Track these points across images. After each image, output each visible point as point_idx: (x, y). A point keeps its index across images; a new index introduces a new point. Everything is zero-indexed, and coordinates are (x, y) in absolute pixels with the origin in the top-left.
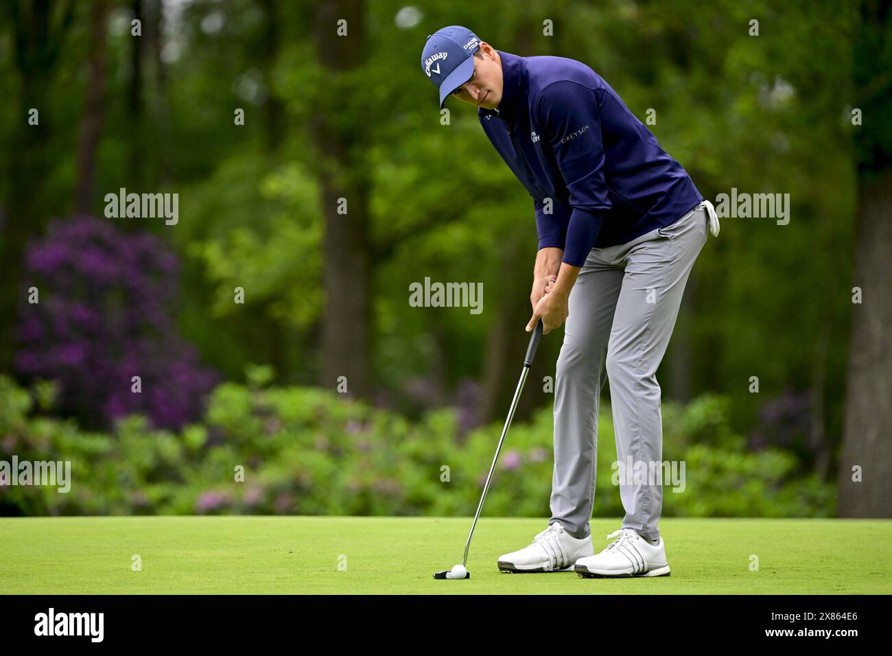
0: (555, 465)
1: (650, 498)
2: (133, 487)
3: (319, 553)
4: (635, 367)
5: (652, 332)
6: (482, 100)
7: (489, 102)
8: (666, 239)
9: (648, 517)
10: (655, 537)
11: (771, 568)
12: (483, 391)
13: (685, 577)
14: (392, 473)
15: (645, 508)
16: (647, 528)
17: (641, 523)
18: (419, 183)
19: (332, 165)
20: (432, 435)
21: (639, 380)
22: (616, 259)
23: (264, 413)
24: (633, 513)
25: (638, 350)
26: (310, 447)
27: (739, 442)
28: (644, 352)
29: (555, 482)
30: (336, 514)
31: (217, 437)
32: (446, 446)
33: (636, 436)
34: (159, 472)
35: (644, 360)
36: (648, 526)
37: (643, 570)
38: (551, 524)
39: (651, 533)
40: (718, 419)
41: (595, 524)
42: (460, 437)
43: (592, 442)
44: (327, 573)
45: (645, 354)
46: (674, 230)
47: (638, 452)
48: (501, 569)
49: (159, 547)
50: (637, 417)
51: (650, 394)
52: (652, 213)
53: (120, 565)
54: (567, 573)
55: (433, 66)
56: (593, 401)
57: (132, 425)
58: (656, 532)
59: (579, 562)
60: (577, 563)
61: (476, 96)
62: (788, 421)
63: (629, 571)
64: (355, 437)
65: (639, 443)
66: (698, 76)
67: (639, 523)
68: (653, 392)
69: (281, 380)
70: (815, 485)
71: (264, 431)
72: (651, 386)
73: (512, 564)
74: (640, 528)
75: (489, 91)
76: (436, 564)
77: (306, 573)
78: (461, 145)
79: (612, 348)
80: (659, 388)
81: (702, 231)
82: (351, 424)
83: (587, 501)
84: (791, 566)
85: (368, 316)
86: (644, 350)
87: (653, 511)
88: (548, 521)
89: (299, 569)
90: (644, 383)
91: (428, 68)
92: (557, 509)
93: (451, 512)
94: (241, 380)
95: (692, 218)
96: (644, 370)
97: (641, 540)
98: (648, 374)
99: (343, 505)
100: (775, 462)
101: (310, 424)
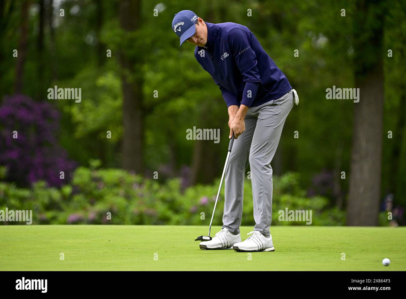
0: (225, 203)
1: (266, 217)
2: (40, 212)
3: (122, 241)
4: (261, 160)
5: (269, 145)
6: (198, 43)
7: (201, 43)
8: (276, 105)
9: (265, 225)
10: (268, 234)
11: (318, 248)
12: (192, 171)
13: (281, 252)
14: (153, 206)
15: (264, 222)
16: (265, 230)
17: (262, 228)
18: (164, 80)
19: (127, 72)
20: (170, 190)
21: (263, 166)
22: (254, 112)
23: (97, 180)
24: (259, 224)
25: (263, 153)
26: (117, 195)
27: (303, 193)
28: (266, 154)
29: (225, 211)
30: (128, 224)
31: (77, 190)
32: (176, 195)
33: (261, 190)
34: (52, 206)
35: (266, 157)
36: (265, 229)
37: (263, 249)
38: (223, 229)
39: (266, 232)
40: (295, 183)
41: (242, 229)
42: (182, 191)
43: (241, 193)
44: (126, 250)
45: (266, 155)
46: (280, 101)
47: (262, 197)
48: (201, 248)
49: (52, 238)
50: (262, 182)
51: (268, 172)
52: (271, 93)
53: (35, 246)
54: (229, 250)
55: (178, 28)
56: (242, 175)
57: (39, 186)
58: (268, 232)
59: (235, 245)
60: (234, 245)
61: (196, 42)
62: (325, 184)
63: (257, 249)
64: (137, 190)
65: (263, 193)
66: (286, 34)
67: (261, 228)
68: (269, 171)
69: (105, 166)
70: (336, 212)
71: (97, 188)
72: (268, 169)
73: (206, 246)
74: (262, 230)
75: (201, 39)
76: (173, 246)
77: (116, 250)
78: (182, 63)
79: (252, 152)
80: (272, 170)
81: (291, 102)
82: (134, 185)
83: (239, 218)
84: (327, 247)
85: (142, 138)
86: (266, 153)
87: (268, 223)
88: (221, 227)
89: (113, 248)
90: (265, 167)
91: (175, 28)
92: (226, 222)
93: (178, 223)
94: (87, 166)
95: (288, 96)
96: (265, 162)
97: (262, 235)
98: (267, 163)
99: (131, 220)
100: (319, 202)
101: (117, 184)
